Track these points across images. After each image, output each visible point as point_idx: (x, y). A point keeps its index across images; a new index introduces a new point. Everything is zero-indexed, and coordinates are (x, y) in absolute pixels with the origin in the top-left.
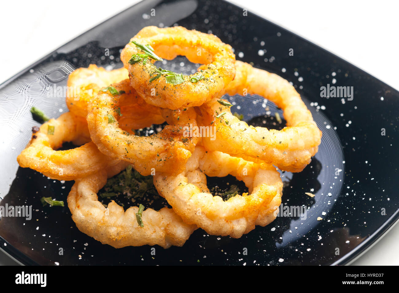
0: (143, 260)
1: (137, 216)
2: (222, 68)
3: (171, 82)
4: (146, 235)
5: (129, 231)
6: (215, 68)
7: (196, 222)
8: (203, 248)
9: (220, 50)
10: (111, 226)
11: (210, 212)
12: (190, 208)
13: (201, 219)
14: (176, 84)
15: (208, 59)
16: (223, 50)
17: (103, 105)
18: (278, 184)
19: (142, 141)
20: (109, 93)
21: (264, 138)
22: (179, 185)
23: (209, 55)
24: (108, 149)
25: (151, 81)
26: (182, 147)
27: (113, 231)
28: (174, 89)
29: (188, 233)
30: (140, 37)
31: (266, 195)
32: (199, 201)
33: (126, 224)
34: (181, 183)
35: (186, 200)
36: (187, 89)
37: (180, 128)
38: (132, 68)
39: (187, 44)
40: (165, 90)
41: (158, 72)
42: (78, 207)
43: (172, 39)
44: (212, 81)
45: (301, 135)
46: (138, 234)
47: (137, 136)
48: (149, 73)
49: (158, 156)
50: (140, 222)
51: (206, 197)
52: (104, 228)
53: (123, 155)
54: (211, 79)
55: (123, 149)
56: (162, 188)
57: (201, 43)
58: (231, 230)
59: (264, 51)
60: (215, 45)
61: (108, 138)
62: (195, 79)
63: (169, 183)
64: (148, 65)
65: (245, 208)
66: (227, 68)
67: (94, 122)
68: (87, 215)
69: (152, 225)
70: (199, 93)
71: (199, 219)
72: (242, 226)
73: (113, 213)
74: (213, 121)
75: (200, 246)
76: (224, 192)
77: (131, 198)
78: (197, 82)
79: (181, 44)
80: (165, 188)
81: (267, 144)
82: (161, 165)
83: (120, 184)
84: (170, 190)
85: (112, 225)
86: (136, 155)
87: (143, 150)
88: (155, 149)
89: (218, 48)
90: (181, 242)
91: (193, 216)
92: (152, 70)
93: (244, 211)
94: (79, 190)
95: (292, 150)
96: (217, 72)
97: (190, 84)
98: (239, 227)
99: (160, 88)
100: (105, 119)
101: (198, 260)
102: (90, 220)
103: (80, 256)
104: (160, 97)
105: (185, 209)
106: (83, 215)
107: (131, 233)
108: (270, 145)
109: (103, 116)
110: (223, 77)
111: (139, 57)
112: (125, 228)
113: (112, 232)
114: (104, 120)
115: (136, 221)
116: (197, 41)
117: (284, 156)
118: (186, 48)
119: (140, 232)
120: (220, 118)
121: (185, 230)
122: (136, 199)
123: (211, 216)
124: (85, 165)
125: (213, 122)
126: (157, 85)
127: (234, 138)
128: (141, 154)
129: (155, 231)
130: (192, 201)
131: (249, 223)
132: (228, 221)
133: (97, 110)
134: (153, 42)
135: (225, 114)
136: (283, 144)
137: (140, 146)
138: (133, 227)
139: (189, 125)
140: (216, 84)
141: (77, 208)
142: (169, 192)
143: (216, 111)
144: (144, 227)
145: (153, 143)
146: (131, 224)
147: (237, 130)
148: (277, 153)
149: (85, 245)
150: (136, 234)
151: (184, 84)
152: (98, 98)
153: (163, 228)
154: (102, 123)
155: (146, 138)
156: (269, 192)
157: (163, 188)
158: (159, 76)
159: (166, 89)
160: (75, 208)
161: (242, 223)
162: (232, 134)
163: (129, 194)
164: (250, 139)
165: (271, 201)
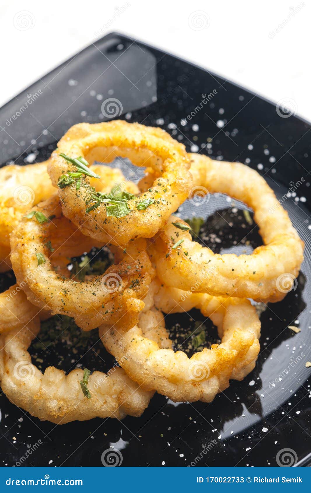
0: (93, 438)
1: (82, 385)
2: (175, 182)
3: (114, 214)
4: (95, 408)
5: (73, 406)
6: (167, 183)
7: (155, 388)
8: (166, 416)
9: (171, 153)
10: (51, 399)
11: (173, 376)
12: (147, 372)
13: (162, 385)
14: (120, 217)
15: (156, 164)
16: (174, 154)
17: (29, 240)
18: (255, 326)
19: (83, 290)
20: (35, 219)
21: (233, 270)
22: (132, 341)
23: (158, 159)
24: (40, 299)
25: (88, 212)
26: (133, 296)
27: (53, 405)
28: (118, 223)
29: (146, 400)
30: (69, 139)
31: (241, 345)
32: (158, 363)
33: (69, 396)
34: (134, 339)
35: (141, 362)
36: (134, 221)
37: (128, 267)
38: (62, 193)
39: (129, 144)
40: (106, 224)
41: (95, 199)
42: (8, 372)
43: (110, 140)
44: (164, 203)
45: (279, 256)
46: (84, 407)
47: (75, 282)
48: (84, 200)
49: (103, 308)
50: (86, 392)
51: (166, 356)
52: (42, 401)
53: (59, 308)
54: (163, 201)
55: (59, 300)
56: (110, 346)
57: (146, 144)
58: (200, 394)
59: (224, 122)
60: (164, 146)
61: (39, 287)
62: (143, 206)
63: (119, 339)
64: (82, 189)
65: (216, 365)
66: (182, 182)
67: (19, 262)
68: (19, 384)
69: (101, 394)
70: (149, 224)
71: (160, 385)
72: (214, 388)
73: (52, 382)
74: (169, 253)
75: (162, 413)
76: (187, 332)
77: (72, 348)
78: (145, 208)
79: (122, 144)
80: (114, 346)
81: (238, 277)
82: (107, 317)
83: (57, 328)
84: (121, 349)
85: (52, 397)
86: (75, 308)
87: (84, 302)
88: (99, 299)
89: (169, 150)
90: (138, 412)
91: (152, 381)
92: (89, 196)
93: (215, 369)
94: (6, 349)
95: (270, 279)
96: (169, 189)
97: (137, 214)
98: (210, 389)
99: (100, 221)
100: (34, 259)
101: (162, 435)
102: (24, 392)
103: (14, 438)
104: (101, 232)
105: (142, 373)
106: (15, 384)
107: (75, 407)
108: (242, 277)
109: (30, 256)
110: (178, 194)
111: (71, 178)
112: (68, 401)
113: (53, 408)
114: (32, 260)
115: (82, 391)
116: (142, 141)
117: (260, 289)
118: (128, 150)
119: (88, 404)
120: (176, 248)
121: (142, 397)
122: (78, 349)
123: (174, 380)
124: (12, 317)
125: (169, 255)
126: (96, 216)
127: (196, 274)
128: (82, 307)
129: (106, 402)
130: (149, 364)
131: (222, 381)
132: (195, 385)
133: (22, 248)
134: (86, 146)
135: (183, 242)
136: (258, 274)
137: (80, 297)
138: (78, 399)
139: (139, 262)
140: (169, 206)
141: (6, 374)
142: (119, 351)
143: (171, 236)
144: (91, 398)
145: (95, 293)
146: (75, 395)
147: (199, 263)
148: (251, 287)
149: (19, 420)
150: (82, 408)
151: (130, 216)
152: (22, 229)
153: (114, 396)
154: (29, 265)
155: (87, 286)
156: (245, 342)
157: (112, 347)
158: (99, 205)
159: (107, 222)
160: (4, 373)
161: (213, 384)
162: (193, 268)
163: (69, 343)
164: (216, 273)
165: (247, 352)
